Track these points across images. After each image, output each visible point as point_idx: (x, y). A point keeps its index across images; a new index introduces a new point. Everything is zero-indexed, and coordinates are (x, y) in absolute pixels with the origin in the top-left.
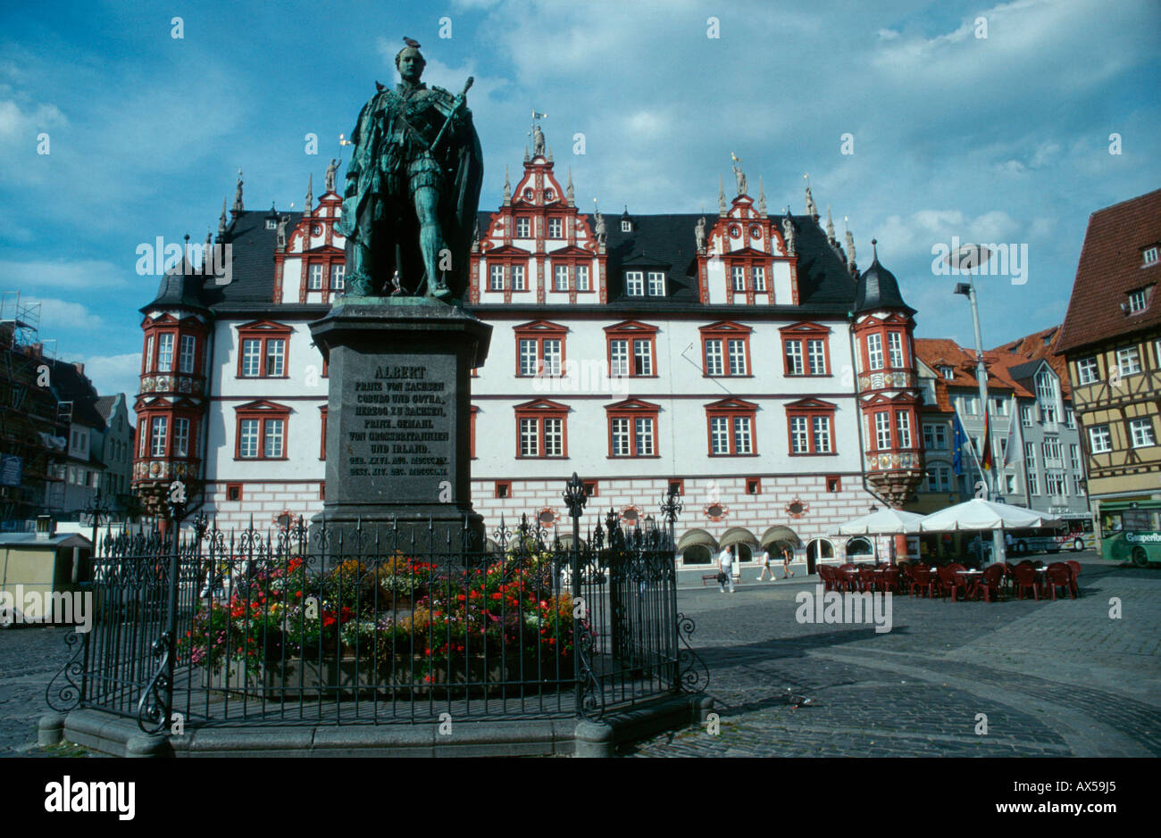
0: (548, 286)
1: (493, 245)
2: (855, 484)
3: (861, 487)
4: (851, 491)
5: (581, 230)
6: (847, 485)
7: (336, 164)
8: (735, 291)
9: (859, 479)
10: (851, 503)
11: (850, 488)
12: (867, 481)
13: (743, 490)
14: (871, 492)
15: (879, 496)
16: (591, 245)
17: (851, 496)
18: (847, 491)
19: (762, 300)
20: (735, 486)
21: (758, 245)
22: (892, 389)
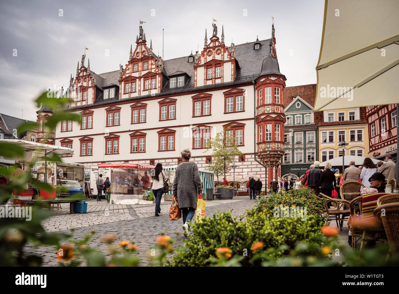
0: (142, 89)
1: (126, 76)
2: (251, 158)
3: (254, 160)
4: (249, 161)
5: (153, 65)
6: (248, 159)
7: (84, 57)
8: (207, 80)
9: (253, 156)
10: (249, 166)
11: (249, 160)
12: (257, 157)
13: (204, 162)
14: (258, 162)
15: (262, 163)
16: (157, 70)
17: (250, 163)
18: (248, 161)
19: (218, 81)
20: (202, 161)
21: (218, 57)
22: (274, 113)
